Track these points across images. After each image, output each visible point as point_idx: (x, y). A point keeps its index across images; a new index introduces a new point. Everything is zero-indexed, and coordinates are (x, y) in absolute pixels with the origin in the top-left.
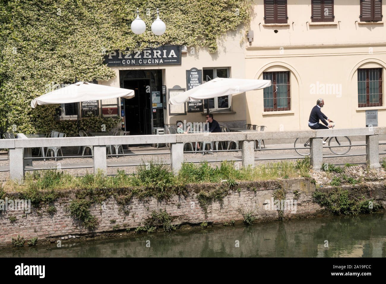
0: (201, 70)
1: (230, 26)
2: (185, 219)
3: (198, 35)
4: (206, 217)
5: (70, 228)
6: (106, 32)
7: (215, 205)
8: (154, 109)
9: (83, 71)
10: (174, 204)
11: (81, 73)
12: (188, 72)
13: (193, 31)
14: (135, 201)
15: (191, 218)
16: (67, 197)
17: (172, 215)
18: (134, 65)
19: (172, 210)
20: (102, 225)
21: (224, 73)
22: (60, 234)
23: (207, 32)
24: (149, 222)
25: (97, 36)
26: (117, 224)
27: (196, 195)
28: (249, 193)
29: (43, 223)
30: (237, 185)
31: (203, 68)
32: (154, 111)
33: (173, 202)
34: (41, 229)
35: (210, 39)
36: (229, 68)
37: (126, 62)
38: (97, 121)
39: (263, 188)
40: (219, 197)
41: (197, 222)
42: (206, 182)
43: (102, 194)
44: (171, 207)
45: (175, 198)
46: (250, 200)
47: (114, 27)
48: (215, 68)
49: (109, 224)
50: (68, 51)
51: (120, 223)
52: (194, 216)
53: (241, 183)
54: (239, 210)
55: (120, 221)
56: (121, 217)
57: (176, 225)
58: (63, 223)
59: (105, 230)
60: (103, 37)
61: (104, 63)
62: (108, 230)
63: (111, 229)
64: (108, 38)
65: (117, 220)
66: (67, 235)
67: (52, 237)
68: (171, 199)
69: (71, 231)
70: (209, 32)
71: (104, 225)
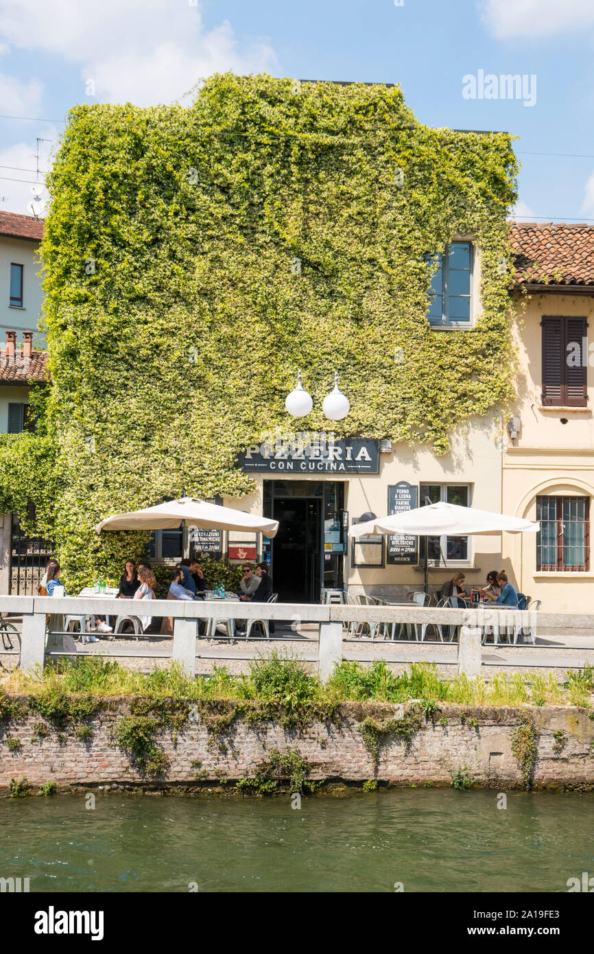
0: (415, 487)
1: (474, 407)
2: (334, 771)
3: (412, 422)
4: (376, 770)
5: (115, 769)
6: (242, 411)
7: (396, 750)
8: (328, 553)
9: (197, 479)
10: (314, 739)
11: (192, 482)
12: (392, 489)
13: (404, 414)
14: (241, 728)
15: (345, 770)
16: (114, 711)
17: (310, 760)
18: (290, 471)
19: (309, 750)
20: (176, 769)
21: (460, 495)
22: (96, 780)
23: (429, 417)
24: (263, 771)
25: (227, 417)
26: (203, 769)
27: (357, 725)
28: (463, 729)
29: (67, 756)
30: (440, 711)
31: (421, 483)
32: (328, 557)
33: (313, 736)
34: (63, 766)
35: (435, 430)
36: (471, 484)
37: (277, 465)
38: (216, 570)
39: (491, 722)
40: (404, 732)
41: (357, 777)
42: (377, 701)
43: (178, 709)
44: (307, 745)
45: (319, 728)
46: (464, 742)
47: (257, 403)
48: (444, 484)
49: (188, 769)
50: (173, 443)
51: (209, 768)
52: (352, 765)
53: (447, 708)
54: (441, 761)
55: (212, 765)
56: (210, 757)
57: (317, 782)
58: (103, 760)
59: (178, 779)
60: (237, 420)
61: (237, 466)
62: (186, 780)
63: (191, 779)
64: (246, 422)
65: (204, 762)
66: (110, 783)
67: (82, 785)
68: (308, 730)
69: (116, 776)
70: (434, 418)
71: (180, 770)
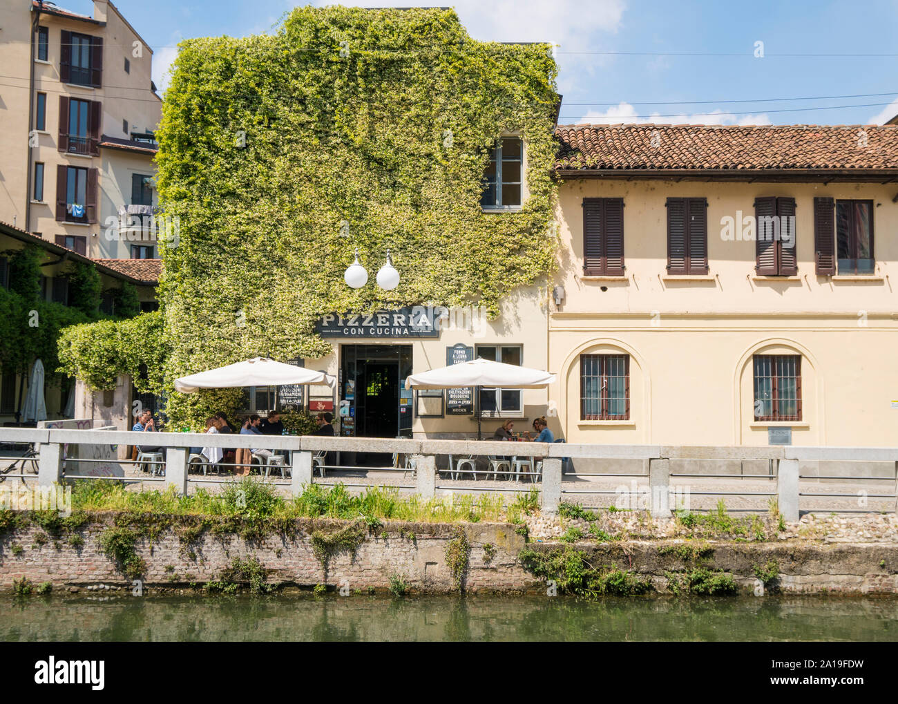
0: (471, 348)
1: (521, 278)
2: (287, 577)
3: (465, 292)
4: (326, 576)
5: (102, 572)
6: (316, 285)
7: (343, 559)
8: (403, 407)
9: (279, 344)
10: (271, 549)
11: (276, 345)
12: (450, 350)
13: (459, 285)
14: (208, 539)
15: (298, 576)
16: (101, 522)
17: (267, 567)
18: (361, 336)
19: (268, 559)
20: (152, 573)
21: (512, 355)
22: (86, 581)
23: (480, 288)
24: (227, 575)
25: (304, 290)
26: (175, 573)
27: (309, 537)
28: (402, 542)
29: (62, 560)
30: (382, 526)
31: (476, 345)
32: (403, 410)
33: (270, 546)
34: (58, 568)
35: (487, 299)
36: (522, 345)
37: (349, 331)
39: (427, 536)
40: (350, 543)
41: (308, 582)
42: (328, 518)
43: (155, 522)
44: (265, 554)
45: (275, 540)
46: (402, 553)
47: (331, 279)
48: (499, 345)
49: (163, 573)
50: (259, 313)
51: (180, 573)
52: (304, 572)
53: (388, 524)
54: (382, 569)
55: (183, 569)
56: (182, 563)
57: (273, 585)
58: (91, 564)
59: (155, 581)
60: (313, 293)
61: (315, 332)
62: (161, 582)
63: (164, 581)
64: (321, 295)
65: (176, 567)
66: (98, 584)
67: (75, 584)
68: (266, 541)
69: (102, 577)
70: (485, 288)
71: (156, 573)
